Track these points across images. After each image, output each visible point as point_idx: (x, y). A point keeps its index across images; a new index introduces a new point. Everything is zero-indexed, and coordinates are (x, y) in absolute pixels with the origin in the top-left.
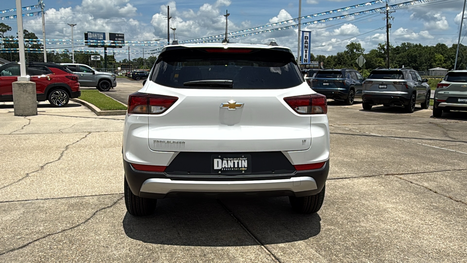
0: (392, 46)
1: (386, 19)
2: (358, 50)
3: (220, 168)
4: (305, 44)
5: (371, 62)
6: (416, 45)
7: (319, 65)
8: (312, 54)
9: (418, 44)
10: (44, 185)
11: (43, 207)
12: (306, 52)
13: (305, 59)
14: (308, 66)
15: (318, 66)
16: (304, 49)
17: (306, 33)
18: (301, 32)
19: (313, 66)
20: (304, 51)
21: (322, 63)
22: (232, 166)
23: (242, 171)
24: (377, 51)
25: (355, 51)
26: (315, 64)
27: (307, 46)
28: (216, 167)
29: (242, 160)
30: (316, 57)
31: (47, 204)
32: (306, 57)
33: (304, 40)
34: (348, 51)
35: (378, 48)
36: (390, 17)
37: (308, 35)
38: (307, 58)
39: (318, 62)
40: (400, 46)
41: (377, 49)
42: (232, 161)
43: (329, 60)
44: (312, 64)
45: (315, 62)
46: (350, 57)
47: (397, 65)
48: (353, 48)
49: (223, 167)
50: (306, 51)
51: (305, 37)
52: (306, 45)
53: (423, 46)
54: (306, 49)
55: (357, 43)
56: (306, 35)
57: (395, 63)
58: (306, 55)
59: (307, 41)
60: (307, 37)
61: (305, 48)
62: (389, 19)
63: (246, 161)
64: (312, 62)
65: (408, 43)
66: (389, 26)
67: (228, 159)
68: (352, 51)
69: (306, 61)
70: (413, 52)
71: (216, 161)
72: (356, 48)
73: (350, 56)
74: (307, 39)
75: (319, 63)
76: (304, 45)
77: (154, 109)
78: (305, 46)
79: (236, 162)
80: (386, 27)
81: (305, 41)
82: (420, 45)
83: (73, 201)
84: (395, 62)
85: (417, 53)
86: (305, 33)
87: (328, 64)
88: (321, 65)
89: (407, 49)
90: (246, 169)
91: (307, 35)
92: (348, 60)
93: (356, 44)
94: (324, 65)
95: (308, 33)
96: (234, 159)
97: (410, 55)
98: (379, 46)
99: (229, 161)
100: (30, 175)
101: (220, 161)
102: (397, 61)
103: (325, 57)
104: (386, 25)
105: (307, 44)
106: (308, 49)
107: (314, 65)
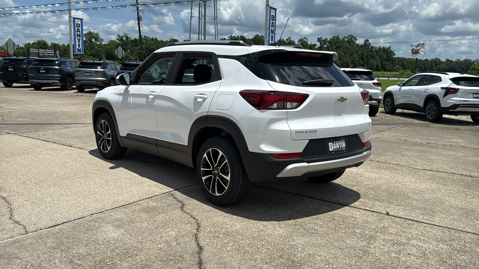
0: (131, 37)
1: (136, 12)
2: (96, 40)
3: (332, 150)
4: (77, 32)
5: (111, 53)
6: (153, 39)
7: (55, 54)
8: (45, 41)
9: (154, 38)
12: (79, 42)
13: (78, 49)
14: (41, 54)
15: (54, 55)
16: (77, 38)
17: (78, 20)
18: (72, 19)
19: (47, 54)
20: (77, 40)
21: (58, 52)
22: (339, 148)
23: (343, 150)
24: (116, 42)
25: (93, 40)
26: (50, 52)
27: (80, 34)
28: (330, 150)
30: (50, 45)
32: (79, 46)
33: (76, 28)
34: (86, 40)
35: (117, 39)
36: (141, 10)
37: (80, 23)
38: (81, 48)
39: (53, 51)
40: (138, 39)
41: (116, 40)
42: (338, 143)
43: (66, 49)
44: (46, 52)
45: (50, 50)
46: (89, 47)
47: (138, 57)
48: (92, 37)
49: (334, 148)
50: (79, 40)
51: (77, 24)
52: (78, 33)
53: (159, 40)
54: (79, 38)
55: (95, 32)
56: (77, 23)
57: (135, 55)
58: (79, 44)
59: (79, 29)
60: (79, 24)
61: (77, 37)
62: (140, 12)
63: (344, 142)
64: (46, 50)
65: (145, 36)
66: (140, 19)
67: (336, 142)
68: (90, 40)
69: (79, 50)
70: (151, 45)
71: (330, 144)
72: (94, 37)
73: (89, 46)
74: (79, 27)
75: (55, 51)
76: (76, 33)
77: (289, 105)
78: (77, 34)
79: (340, 143)
80: (137, 19)
81: (77, 29)
82: (156, 39)
84: (135, 54)
85: (154, 46)
86: (76, 20)
87: (64, 53)
88: (57, 53)
89: (144, 42)
90: (345, 148)
91: (79, 23)
92: (87, 50)
93: (94, 34)
94: (60, 55)
95: (80, 20)
96: (339, 141)
97: (148, 48)
98: (118, 37)
99: (336, 143)
101: (332, 143)
102: (137, 54)
104: (137, 17)
105: (80, 32)
106: (81, 38)
107: (48, 53)
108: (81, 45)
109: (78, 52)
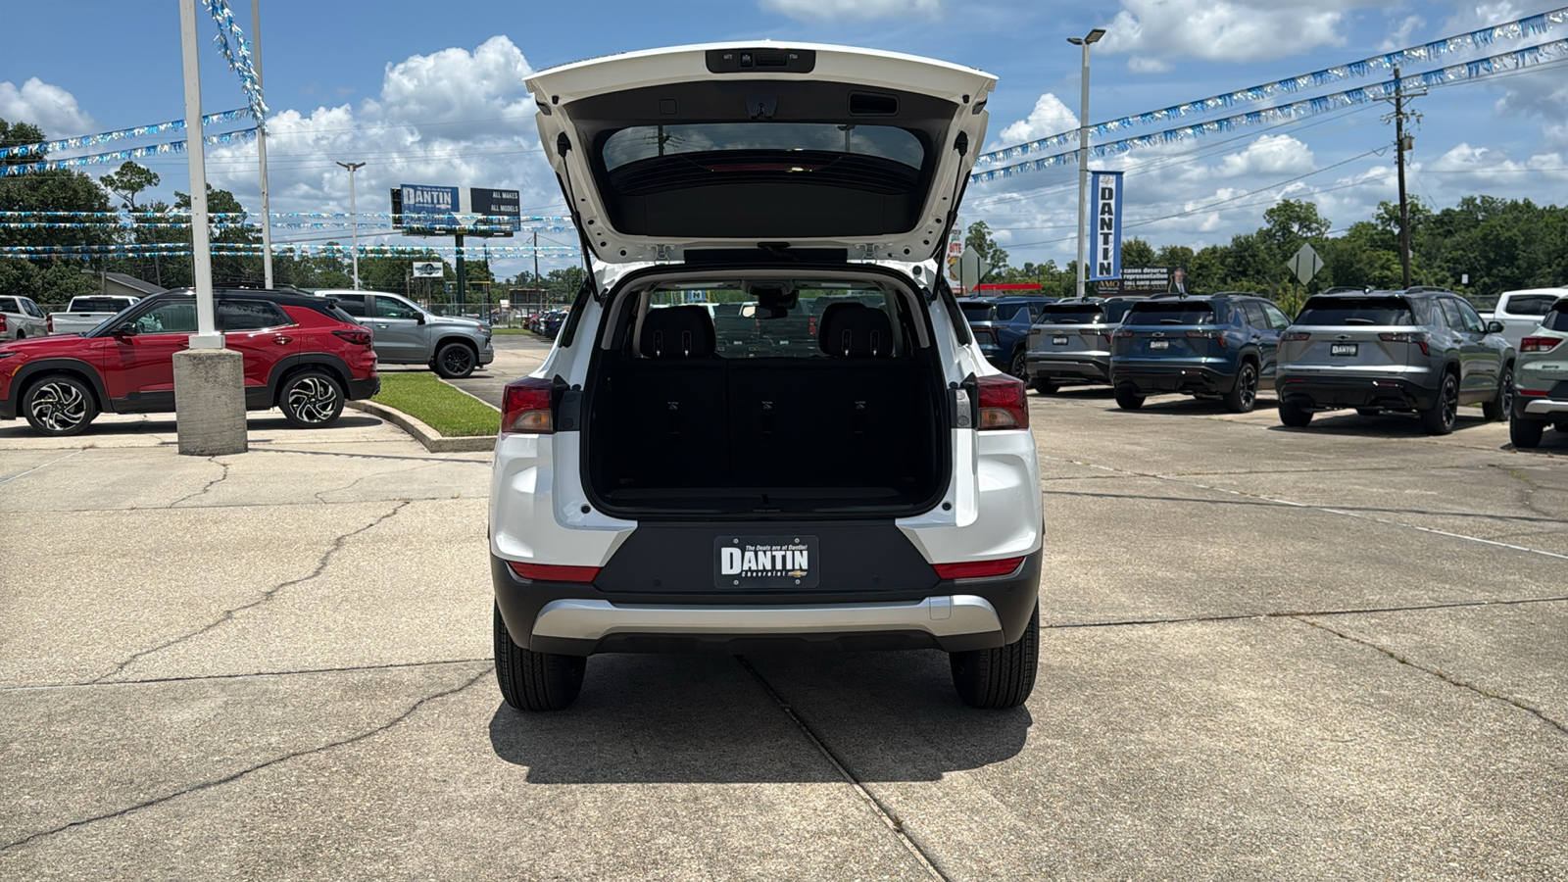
0: (1427, 208)
1: (1394, 121)
2: (1305, 226)
3: (736, 570)
4: (1103, 213)
5: (1352, 265)
6: (1515, 205)
7: (1171, 280)
8: (1144, 244)
9: (1521, 202)
10: (278, 640)
11: (277, 692)
12: (1106, 242)
13: (1102, 265)
14: (1130, 283)
15: (1166, 282)
16: (1100, 231)
17: (1107, 177)
18: (1090, 176)
19: (1147, 283)
20: (1100, 239)
21: (1178, 273)
22: (769, 567)
23: (794, 578)
24: (1375, 227)
25: (1295, 228)
26: (1155, 277)
27: (1110, 220)
28: (726, 570)
29: (793, 551)
30: (1160, 253)
31: (286, 685)
32: (1106, 257)
33: (1101, 202)
34: (1271, 230)
35: (1379, 217)
36: (1409, 112)
37: (1113, 186)
38: (1111, 260)
39: (1165, 270)
40: (1457, 209)
41: (1373, 221)
42: (769, 554)
43: (1206, 263)
44: (1145, 277)
45: (1156, 270)
46: (1277, 251)
47: (1448, 274)
48: (1290, 218)
49: (746, 568)
50: (1106, 236)
51: (1104, 189)
52: (1106, 217)
53: (1540, 207)
54: (1106, 231)
55: (1303, 203)
56: (1105, 186)
57: (1439, 267)
58: (1106, 251)
59: (1109, 205)
60: (1110, 190)
61: (1102, 229)
62: (1405, 120)
63: (805, 553)
64: (1146, 270)
65: (1483, 197)
66: (1406, 143)
67: (759, 547)
68: (1284, 228)
69: (1105, 269)
70: (1501, 227)
71: (726, 552)
72: (1298, 218)
73: (1279, 247)
74: (1110, 198)
75: (1171, 272)
76: (1100, 217)
78: (1103, 220)
79: (779, 555)
80: (1396, 147)
81: (1104, 205)
82: (1528, 205)
83: (355, 678)
84: (1438, 262)
85: (1515, 231)
86: (1101, 177)
87: (1199, 275)
88: (1177, 278)
89: (1480, 218)
90: (805, 573)
91: (1109, 186)
92: (1272, 262)
93: (1301, 207)
94: (1185, 281)
95: (1113, 178)
96: (774, 548)
97: (1491, 237)
98: (1382, 211)
99: (760, 554)
100: (237, 615)
101: (737, 552)
102: (1448, 261)
103: (1191, 252)
104: (1396, 140)
105: (1110, 213)
106: (1112, 231)
107: (1150, 280)
108: (1111, 253)
109: (1101, 273)
